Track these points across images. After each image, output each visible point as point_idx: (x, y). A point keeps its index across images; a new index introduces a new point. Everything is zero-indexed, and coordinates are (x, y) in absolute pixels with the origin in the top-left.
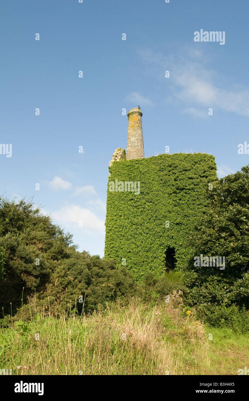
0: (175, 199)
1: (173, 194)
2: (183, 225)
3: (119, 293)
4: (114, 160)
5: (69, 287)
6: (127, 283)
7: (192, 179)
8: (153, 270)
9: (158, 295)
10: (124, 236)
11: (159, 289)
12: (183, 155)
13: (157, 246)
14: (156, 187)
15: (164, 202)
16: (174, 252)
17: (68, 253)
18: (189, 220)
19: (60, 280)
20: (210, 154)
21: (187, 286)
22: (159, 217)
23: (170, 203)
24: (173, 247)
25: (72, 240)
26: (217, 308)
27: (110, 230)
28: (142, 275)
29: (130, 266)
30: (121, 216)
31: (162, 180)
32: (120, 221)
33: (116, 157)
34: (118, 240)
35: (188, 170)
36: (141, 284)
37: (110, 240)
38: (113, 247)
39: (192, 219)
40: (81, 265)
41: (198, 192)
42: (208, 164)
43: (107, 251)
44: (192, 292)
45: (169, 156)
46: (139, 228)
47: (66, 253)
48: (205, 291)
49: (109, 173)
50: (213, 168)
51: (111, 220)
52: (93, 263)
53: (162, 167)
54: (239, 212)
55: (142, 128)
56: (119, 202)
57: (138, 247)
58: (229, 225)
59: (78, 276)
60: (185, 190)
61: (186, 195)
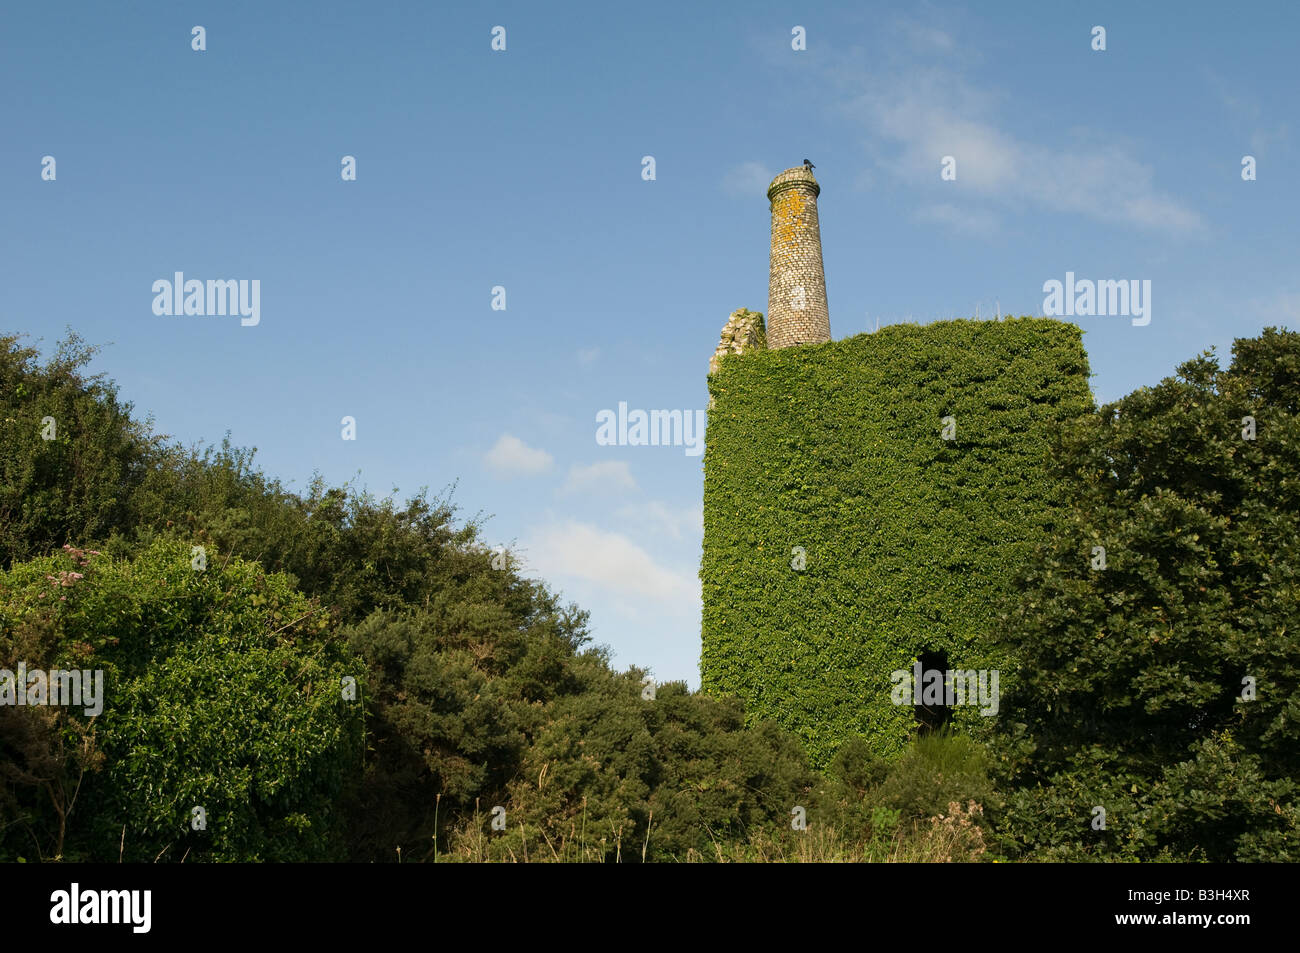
0: (943, 480)
1: (936, 465)
2: (974, 573)
3: (756, 813)
4: (726, 351)
5: (588, 792)
6: (785, 778)
7: (1002, 408)
8: (872, 731)
9: (895, 819)
10: (767, 614)
11: (897, 796)
12: (969, 327)
13: (884, 645)
14: (876, 440)
15: (906, 493)
16: (947, 668)
17: (578, 675)
18: (996, 554)
19: (555, 768)
21: (1002, 784)
22: (888, 545)
23: (927, 497)
24: (942, 649)
25: (586, 630)
27: (720, 593)
28: (834, 750)
29: (791, 717)
30: (754, 545)
31: (895, 416)
32: (752, 563)
33: (733, 339)
34: (748, 628)
35: (988, 378)
36: (832, 780)
37: (718, 628)
38: (731, 653)
39: (1005, 548)
40: (626, 716)
41: (1024, 454)
42: (1058, 356)
43: (711, 667)
44: (1013, 807)
45: (918, 333)
46: (817, 585)
47: (573, 677)
48: (1062, 801)
49: (710, 397)
50: (1074, 370)
51: (720, 559)
52: (667, 709)
53: (894, 371)
54: (1176, 518)
55: (817, 237)
56: (747, 496)
57: (818, 652)
58: (1137, 565)
59: (616, 753)
60: (976, 451)
61: (982, 467)
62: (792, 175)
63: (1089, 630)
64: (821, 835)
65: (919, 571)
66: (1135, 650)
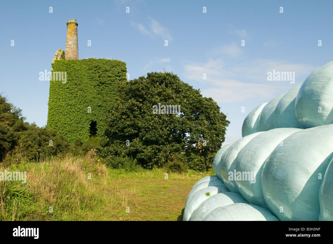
0: (98, 89)
1: (97, 86)
2: (103, 107)
3: (58, 151)
4: (56, 59)
5: (30, 148)
6: (64, 145)
7: (110, 77)
8: (81, 136)
9: (83, 152)
10: (62, 113)
11: (84, 148)
12: (105, 60)
13: (85, 120)
14: (86, 80)
15: (91, 91)
16: (96, 124)
17: (26, 127)
18: (107, 104)
19: (24, 144)
20: (123, 61)
21: (102, 146)
22: (87, 101)
23: (95, 92)
24: (96, 121)
25: (21, 113)
26: (118, 158)
27: (52, 108)
28: (73, 139)
29: (65, 133)
30: (60, 99)
31: (90, 76)
32: (59, 103)
33: (58, 56)
34: (58, 115)
35: (108, 71)
36: (72, 145)
37: (51, 115)
38: (54, 120)
39: (109, 103)
40: (35, 134)
41: (113, 86)
42: (121, 68)
43: (49, 123)
44: (104, 149)
45: (95, 60)
46: (72, 108)
47: (25, 127)
48: (112, 149)
49: (52, 68)
50: (124, 71)
51: (52, 101)
52: (42, 133)
53: (90, 67)
54: (133, 105)
55: (77, 35)
56: (59, 89)
57: (72, 120)
58: (127, 112)
59: (33, 141)
60: (105, 84)
61: (106, 87)
62: (72, 21)
63: (118, 121)
64: (70, 154)
65: (92, 106)
66: (125, 125)
